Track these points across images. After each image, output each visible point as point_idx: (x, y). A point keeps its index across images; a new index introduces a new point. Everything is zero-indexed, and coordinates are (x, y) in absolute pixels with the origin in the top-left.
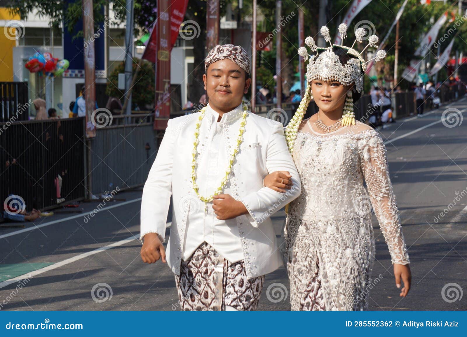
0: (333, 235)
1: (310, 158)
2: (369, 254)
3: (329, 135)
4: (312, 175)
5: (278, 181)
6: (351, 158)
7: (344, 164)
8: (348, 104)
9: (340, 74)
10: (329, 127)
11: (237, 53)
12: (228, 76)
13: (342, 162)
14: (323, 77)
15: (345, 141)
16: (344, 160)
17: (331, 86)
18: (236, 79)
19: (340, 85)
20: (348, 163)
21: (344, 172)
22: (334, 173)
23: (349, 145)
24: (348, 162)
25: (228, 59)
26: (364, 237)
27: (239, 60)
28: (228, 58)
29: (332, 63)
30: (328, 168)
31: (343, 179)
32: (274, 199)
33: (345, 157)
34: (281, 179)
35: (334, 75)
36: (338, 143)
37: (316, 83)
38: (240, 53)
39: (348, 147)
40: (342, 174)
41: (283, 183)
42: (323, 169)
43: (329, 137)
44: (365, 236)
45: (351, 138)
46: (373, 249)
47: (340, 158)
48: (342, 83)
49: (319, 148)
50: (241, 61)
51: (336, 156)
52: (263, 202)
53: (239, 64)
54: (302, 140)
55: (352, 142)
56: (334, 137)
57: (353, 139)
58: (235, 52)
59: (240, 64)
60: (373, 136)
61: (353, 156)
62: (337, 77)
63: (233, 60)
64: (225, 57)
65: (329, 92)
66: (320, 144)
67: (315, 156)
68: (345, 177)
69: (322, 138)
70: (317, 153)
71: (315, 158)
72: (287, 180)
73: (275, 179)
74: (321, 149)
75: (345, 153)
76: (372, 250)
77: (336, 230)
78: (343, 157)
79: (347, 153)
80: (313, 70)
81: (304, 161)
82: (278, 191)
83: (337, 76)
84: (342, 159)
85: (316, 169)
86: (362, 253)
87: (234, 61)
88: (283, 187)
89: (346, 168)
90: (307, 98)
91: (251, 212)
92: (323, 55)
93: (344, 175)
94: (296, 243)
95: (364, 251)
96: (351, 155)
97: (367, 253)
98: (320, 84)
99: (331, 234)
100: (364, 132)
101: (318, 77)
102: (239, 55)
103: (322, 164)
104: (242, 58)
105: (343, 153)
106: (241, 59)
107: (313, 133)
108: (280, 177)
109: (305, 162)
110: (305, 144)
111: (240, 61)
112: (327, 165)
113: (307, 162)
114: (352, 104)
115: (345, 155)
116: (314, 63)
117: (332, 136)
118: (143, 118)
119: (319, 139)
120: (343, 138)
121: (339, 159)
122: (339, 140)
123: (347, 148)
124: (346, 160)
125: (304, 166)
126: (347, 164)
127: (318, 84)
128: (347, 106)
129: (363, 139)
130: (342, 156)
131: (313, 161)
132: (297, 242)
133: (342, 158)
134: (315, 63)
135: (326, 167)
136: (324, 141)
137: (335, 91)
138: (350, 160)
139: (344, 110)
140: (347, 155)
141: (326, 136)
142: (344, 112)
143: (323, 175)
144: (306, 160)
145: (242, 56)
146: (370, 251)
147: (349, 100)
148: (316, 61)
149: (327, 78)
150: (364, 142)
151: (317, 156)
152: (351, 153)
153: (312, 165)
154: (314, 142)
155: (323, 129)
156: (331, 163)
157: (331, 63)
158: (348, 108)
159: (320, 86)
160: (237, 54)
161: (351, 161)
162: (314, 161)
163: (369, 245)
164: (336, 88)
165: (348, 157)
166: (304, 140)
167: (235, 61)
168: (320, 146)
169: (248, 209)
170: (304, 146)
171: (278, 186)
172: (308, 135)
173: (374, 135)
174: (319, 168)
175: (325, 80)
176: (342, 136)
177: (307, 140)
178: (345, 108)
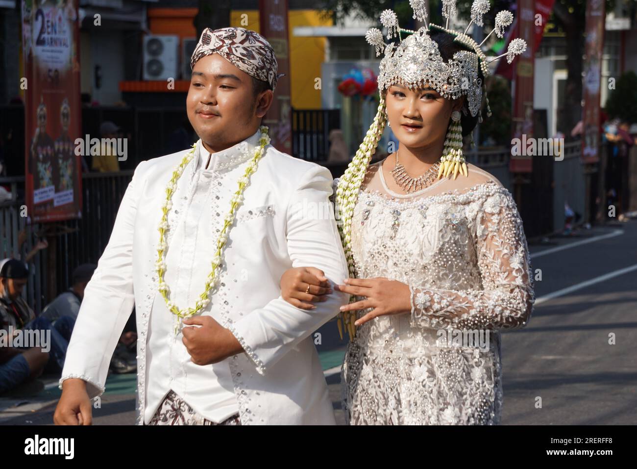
0: (422, 382)
1: (380, 242)
2: (490, 416)
3: (414, 197)
4: (384, 273)
5: (298, 289)
6: (454, 239)
7: (440, 253)
8: (453, 136)
9: (440, 77)
10: (416, 180)
11: (233, 43)
12: (215, 86)
13: (436, 250)
14: (406, 80)
15: (442, 208)
16: (440, 246)
17: (422, 99)
18: (230, 91)
19: (438, 98)
20: (449, 250)
21: (442, 266)
22: (422, 269)
23: (449, 216)
24: (449, 248)
25: (218, 55)
26: (481, 385)
27: (237, 57)
28: (218, 52)
29: (425, 56)
30: (412, 261)
31: (439, 279)
32: (293, 322)
33: (441, 239)
34: (305, 285)
35: (427, 77)
36: (428, 213)
37: (395, 93)
38: (242, 42)
39: (447, 220)
40: (437, 271)
41: (310, 293)
42: (403, 263)
43: (415, 200)
44: (483, 382)
45: (452, 203)
46: (498, 407)
47: (432, 242)
48: (442, 94)
49: (395, 224)
50: (241, 59)
51: (426, 238)
52: (272, 329)
53: (237, 63)
54: (366, 207)
55: (454, 210)
56: (422, 201)
57: (456, 204)
58: (230, 42)
59: (240, 63)
60: (491, 194)
61: (457, 237)
62: (432, 82)
63: (226, 56)
64: (213, 50)
65: (417, 110)
66: (396, 213)
67: (389, 239)
68: (443, 275)
69: (402, 203)
70: (392, 233)
71: (388, 242)
72: (317, 288)
73: (294, 285)
74: (398, 225)
75: (441, 231)
76: (496, 410)
77: (427, 374)
78: (439, 240)
79: (446, 232)
80: (389, 68)
81: (367, 247)
82: (300, 307)
83: (433, 79)
84: (436, 244)
85: (390, 263)
86: (476, 416)
87: (228, 57)
88: (308, 300)
89: (445, 260)
90: (380, 124)
91: (250, 351)
92: (410, 41)
93: (441, 273)
94: (357, 396)
95: (481, 411)
96: (454, 234)
97: (486, 415)
98: (402, 95)
99: (419, 382)
100: (475, 188)
101: (399, 80)
102: (237, 47)
103: (400, 252)
104: (245, 52)
105: (437, 233)
106: (242, 54)
107: (385, 192)
108: (304, 282)
109: (371, 250)
110: (370, 215)
111: (239, 57)
112: (410, 255)
113: (374, 250)
114: (459, 136)
115: (442, 236)
116: (393, 56)
117: (418, 200)
118: (494, 156)
119: (396, 205)
120: (439, 203)
121: (431, 244)
122: (430, 208)
123: (444, 223)
124: (443, 245)
125: (369, 257)
126: (446, 252)
127: (398, 95)
128: (450, 140)
129: (474, 201)
130: (437, 239)
131: (385, 247)
132: (360, 395)
133: (436, 242)
134: (395, 55)
135: (408, 258)
136: (404, 210)
137: (428, 109)
138: (452, 244)
139: (444, 147)
140: (445, 235)
141: (409, 199)
142: (445, 151)
143: (404, 273)
144: (371, 245)
145: (245, 49)
146: (493, 412)
147: (455, 128)
148: (397, 52)
149: (415, 82)
150: (475, 206)
151: (391, 238)
152: (454, 231)
153: (383, 255)
154: (387, 211)
155: (405, 184)
156: (416, 251)
157: (423, 57)
158: (451, 143)
159: (401, 98)
160: (235, 46)
161: (454, 245)
162: (387, 248)
163: (492, 400)
164: (429, 102)
165: (446, 240)
166: (369, 208)
167: (230, 59)
168: (397, 219)
169: (243, 346)
170: (369, 221)
171: (299, 298)
172: (375, 198)
173: (493, 192)
174: (395, 260)
175: (411, 86)
176: (437, 198)
177: (374, 208)
178: (447, 143)
